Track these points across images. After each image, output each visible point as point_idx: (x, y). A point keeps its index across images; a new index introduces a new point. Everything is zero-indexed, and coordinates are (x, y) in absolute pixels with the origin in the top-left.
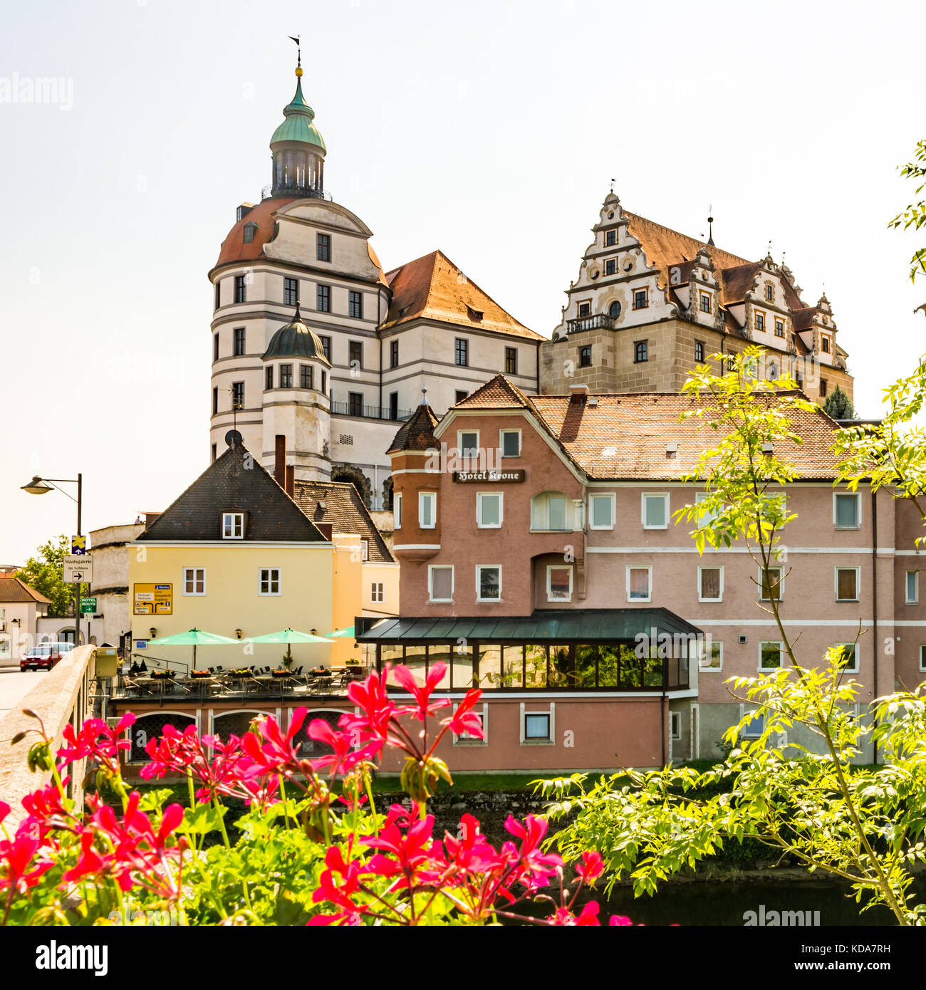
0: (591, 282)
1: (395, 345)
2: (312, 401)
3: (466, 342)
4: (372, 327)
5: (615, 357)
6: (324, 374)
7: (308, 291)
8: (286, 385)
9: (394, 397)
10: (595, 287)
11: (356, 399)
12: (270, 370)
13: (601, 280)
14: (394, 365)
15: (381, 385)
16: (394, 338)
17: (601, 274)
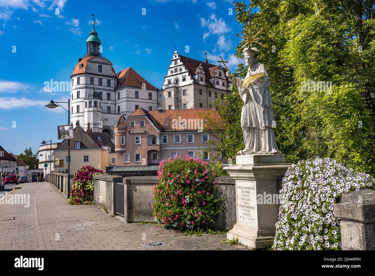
0: (171, 75)
1: (119, 93)
2: (97, 110)
3: (138, 92)
4: (113, 89)
5: (178, 94)
6: (100, 103)
7: (96, 80)
8: (90, 106)
9: (119, 107)
10: (172, 76)
11: (109, 108)
12: (86, 102)
13: (174, 74)
14: (119, 99)
15: (115, 104)
16: (119, 91)
17: (173, 72)
